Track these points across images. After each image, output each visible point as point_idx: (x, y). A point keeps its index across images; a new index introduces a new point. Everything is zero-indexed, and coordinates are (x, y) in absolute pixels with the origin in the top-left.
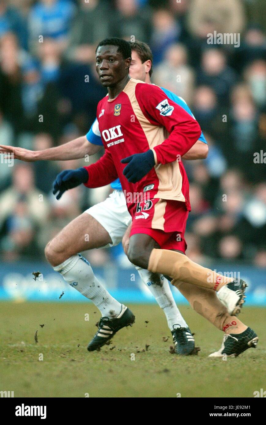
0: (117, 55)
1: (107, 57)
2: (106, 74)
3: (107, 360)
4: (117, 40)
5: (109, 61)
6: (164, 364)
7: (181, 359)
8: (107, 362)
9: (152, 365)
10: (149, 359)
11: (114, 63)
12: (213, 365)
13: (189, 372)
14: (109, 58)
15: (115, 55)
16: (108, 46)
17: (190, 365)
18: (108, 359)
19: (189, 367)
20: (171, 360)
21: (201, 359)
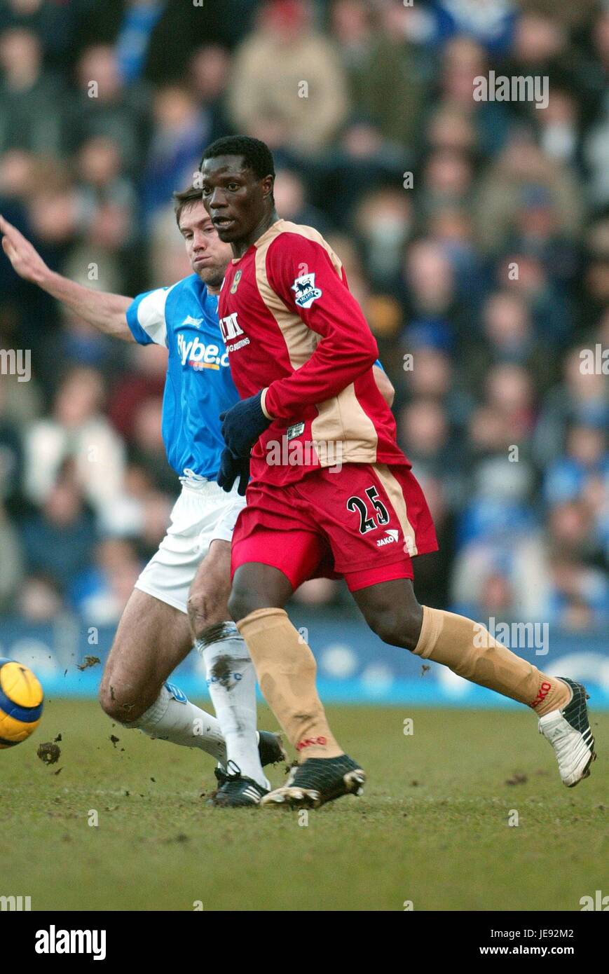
0: (242, 174)
1: (221, 180)
2: (223, 215)
3: (60, 815)
4: (238, 142)
5: (228, 188)
6: (178, 825)
7: (211, 815)
8: (61, 820)
9: (153, 827)
10: (146, 814)
11: (237, 193)
12: (278, 826)
13: (230, 842)
14: (228, 183)
15: (239, 175)
16: (221, 158)
17: (231, 826)
18: (62, 813)
19: (228, 831)
20: (193, 816)
21: (253, 815)
